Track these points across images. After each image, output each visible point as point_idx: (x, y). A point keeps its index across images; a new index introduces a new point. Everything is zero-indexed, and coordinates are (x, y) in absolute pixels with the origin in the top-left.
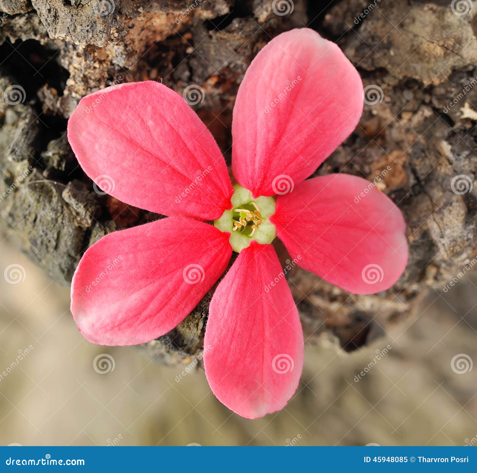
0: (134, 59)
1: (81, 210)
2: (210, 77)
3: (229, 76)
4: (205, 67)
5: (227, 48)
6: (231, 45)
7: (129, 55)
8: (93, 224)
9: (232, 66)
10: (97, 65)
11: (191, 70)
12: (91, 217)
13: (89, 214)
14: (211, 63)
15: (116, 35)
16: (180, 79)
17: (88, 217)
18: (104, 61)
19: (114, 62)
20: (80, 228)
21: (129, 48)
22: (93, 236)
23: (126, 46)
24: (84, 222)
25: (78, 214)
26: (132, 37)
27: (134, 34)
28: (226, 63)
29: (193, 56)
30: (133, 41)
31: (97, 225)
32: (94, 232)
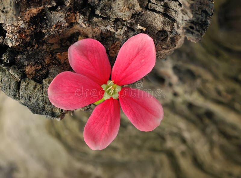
0: (27, 25)
1: (16, 76)
2: (53, 25)
3: (59, 24)
4: (51, 23)
5: (57, 16)
6: (58, 15)
7: (25, 23)
8: (21, 80)
9: (60, 21)
10: (15, 28)
11: (46, 24)
12: (20, 78)
13: (19, 77)
14: (53, 21)
15: (20, 18)
16: (43, 27)
17: (19, 78)
18: (17, 26)
19: (21, 26)
20: (17, 82)
21: (25, 21)
22: (21, 83)
23: (24, 21)
24: (18, 80)
25: (15, 77)
26: (25, 18)
27: (26, 17)
28: (58, 21)
29: (46, 19)
30: (26, 19)
31: (22, 80)
32: (21, 82)
